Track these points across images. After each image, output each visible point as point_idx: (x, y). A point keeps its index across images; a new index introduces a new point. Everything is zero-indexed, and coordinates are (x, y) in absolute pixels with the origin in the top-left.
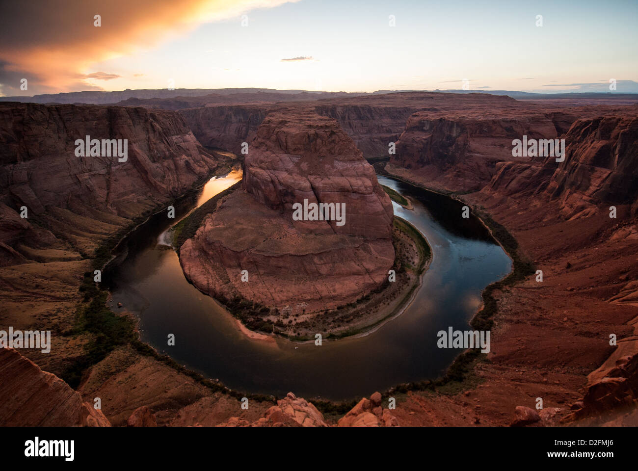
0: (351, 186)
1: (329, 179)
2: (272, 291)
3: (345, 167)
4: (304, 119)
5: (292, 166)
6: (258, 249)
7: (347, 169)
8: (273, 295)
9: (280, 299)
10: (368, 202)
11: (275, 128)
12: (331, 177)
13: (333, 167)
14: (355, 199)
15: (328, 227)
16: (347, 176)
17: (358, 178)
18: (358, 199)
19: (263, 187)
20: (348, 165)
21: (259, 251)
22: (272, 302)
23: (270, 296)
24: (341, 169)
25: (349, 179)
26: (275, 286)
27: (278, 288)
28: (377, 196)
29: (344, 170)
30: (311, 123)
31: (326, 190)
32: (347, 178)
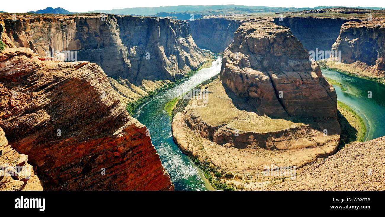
0: (301, 78)
1: (284, 73)
2: (236, 160)
3: (297, 64)
4: (265, 27)
5: (257, 63)
6: (227, 127)
7: (298, 66)
8: (237, 164)
9: (243, 167)
10: (316, 90)
11: (245, 34)
12: (285, 72)
13: (287, 64)
14: (304, 88)
15: (284, 111)
16: (298, 70)
17: (306, 72)
18: (307, 88)
19: (234, 80)
20: (299, 62)
21: (228, 128)
22: (236, 170)
23: (234, 164)
24: (293, 65)
25: (300, 73)
26: (238, 157)
27: (242, 159)
28: (322, 86)
29: (295, 66)
30: (271, 31)
31: (282, 83)
32: (298, 72)
